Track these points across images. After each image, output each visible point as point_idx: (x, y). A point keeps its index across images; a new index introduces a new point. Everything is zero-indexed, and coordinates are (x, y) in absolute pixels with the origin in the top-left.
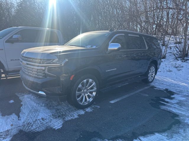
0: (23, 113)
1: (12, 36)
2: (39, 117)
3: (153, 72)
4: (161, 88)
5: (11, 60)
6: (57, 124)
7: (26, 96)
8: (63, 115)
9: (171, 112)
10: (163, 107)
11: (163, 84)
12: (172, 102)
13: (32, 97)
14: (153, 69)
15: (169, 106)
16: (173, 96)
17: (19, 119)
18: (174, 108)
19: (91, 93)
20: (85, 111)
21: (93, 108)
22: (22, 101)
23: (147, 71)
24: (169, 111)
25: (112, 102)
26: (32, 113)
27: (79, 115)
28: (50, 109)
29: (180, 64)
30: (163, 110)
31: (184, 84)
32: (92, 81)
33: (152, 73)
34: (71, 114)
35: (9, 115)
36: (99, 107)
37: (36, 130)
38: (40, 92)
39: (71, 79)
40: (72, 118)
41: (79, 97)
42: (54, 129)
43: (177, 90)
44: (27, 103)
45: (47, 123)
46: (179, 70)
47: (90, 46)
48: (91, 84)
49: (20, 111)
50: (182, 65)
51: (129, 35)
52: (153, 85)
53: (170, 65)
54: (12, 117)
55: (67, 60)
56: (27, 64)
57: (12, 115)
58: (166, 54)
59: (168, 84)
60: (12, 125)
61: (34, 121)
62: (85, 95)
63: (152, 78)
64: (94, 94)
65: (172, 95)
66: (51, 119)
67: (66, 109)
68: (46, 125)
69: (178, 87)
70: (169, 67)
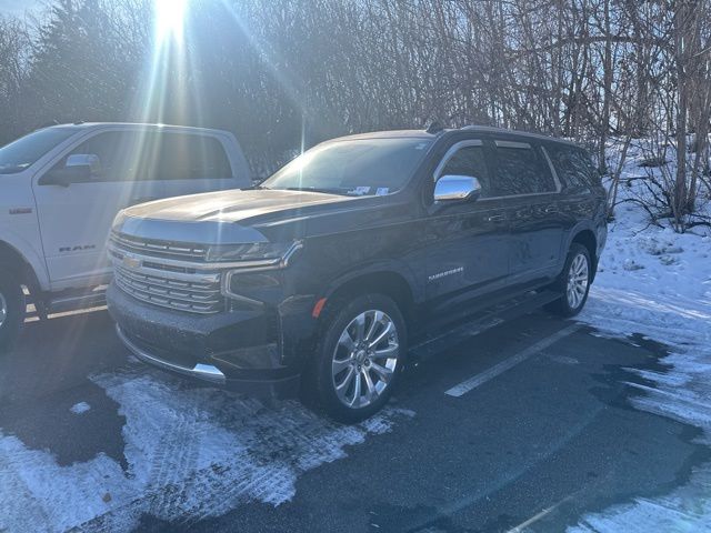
0: (137, 449)
1: (63, 161)
2: (204, 463)
3: (581, 274)
4: (617, 331)
5: (61, 250)
6: (276, 486)
7: (129, 384)
8: (286, 449)
9: (674, 417)
10: (642, 403)
11: (618, 315)
12: (669, 382)
13: (155, 387)
14: (581, 262)
15: (663, 398)
16: (666, 361)
17: (127, 475)
18: (681, 405)
19: (381, 361)
20: (364, 430)
21: (391, 419)
22: (118, 406)
23: (562, 273)
24: (664, 414)
25: (456, 392)
26: (171, 447)
27: (346, 448)
28: (235, 430)
29: (669, 241)
30: (644, 412)
31: (694, 313)
32: (384, 318)
33: (579, 279)
34: (315, 444)
35: (86, 461)
36: (412, 413)
37: (203, 510)
39: (316, 313)
40: (322, 458)
41: (339, 379)
42: (270, 505)
43: (675, 335)
44: (143, 410)
45: (235, 483)
46: (669, 263)
47: (367, 189)
48: (380, 328)
49: (124, 444)
50: (675, 246)
51: (497, 143)
52: (586, 320)
53: (634, 246)
54: (100, 468)
55: (298, 245)
56: (146, 264)
57: (96, 460)
58: (614, 204)
59: (637, 317)
60: (107, 499)
61: (186, 480)
62: (359, 370)
63: (581, 297)
64: (392, 364)
65: (661, 357)
66: (248, 465)
67: (292, 427)
68: (235, 492)
69: (676, 325)
70: (632, 254)
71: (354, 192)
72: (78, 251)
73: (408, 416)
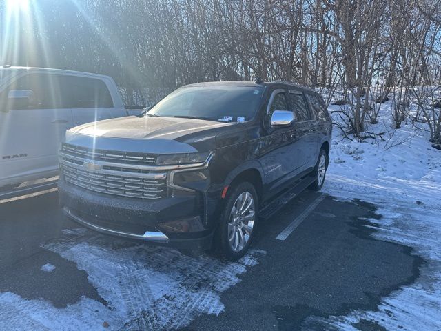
0: (106, 291)
2: (157, 295)
3: (322, 166)
4: (346, 198)
6: (210, 303)
7: (74, 249)
8: (204, 280)
10: (378, 236)
11: (341, 189)
12: (385, 224)
14: (323, 159)
15: (386, 233)
16: (377, 212)
17: (109, 308)
18: (396, 236)
19: (246, 222)
20: (243, 264)
22: (75, 264)
23: (317, 166)
25: (282, 237)
26: (129, 288)
27: (239, 276)
29: (356, 147)
30: (380, 241)
31: (378, 186)
32: (250, 197)
34: (219, 276)
36: (265, 252)
37: (174, 324)
39: (224, 196)
40: (228, 283)
41: (231, 234)
42: (214, 315)
43: (374, 199)
45: (184, 304)
46: (357, 159)
47: (231, 118)
48: (247, 203)
49: (95, 289)
50: (360, 149)
52: (326, 192)
54: (88, 306)
55: (213, 154)
56: (105, 167)
59: (351, 189)
60: (106, 325)
61: (152, 307)
63: (322, 180)
64: (251, 223)
65: (374, 211)
66: (186, 293)
68: (188, 310)
69: (372, 193)
70: (338, 154)
71: (223, 120)
72: (16, 158)
73: (263, 254)
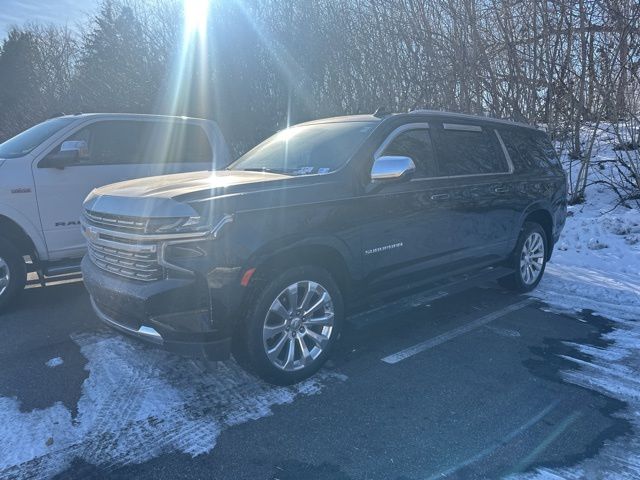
0: (90, 400)
1: (59, 146)
2: (142, 416)
3: (536, 252)
4: (568, 307)
5: (57, 224)
6: (199, 439)
7: (102, 343)
8: (219, 406)
9: (600, 391)
10: (573, 376)
12: (606, 357)
13: (123, 346)
14: (536, 240)
15: (594, 372)
16: (608, 336)
17: (74, 422)
18: (611, 380)
19: (317, 328)
20: (296, 391)
21: (323, 382)
22: (87, 361)
23: (514, 251)
24: (592, 388)
25: (391, 360)
26: (119, 401)
27: (274, 408)
28: (179, 387)
29: (634, 221)
30: (572, 385)
32: (318, 288)
33: (534, 256)
34: (247, 402)
35: (43, 409)
36: (344, 378)
37: (127, 457)
38: (144, 330)
39: (244, 283)
40: (249, 415)
41: (272, 343)
42: (189, 455)
43: (625, 312)
44: (106, 366)
45: (164, 434)
46: (633, 243)
47: (311, 169)
48: (315, 298)
49: (81, 395)
51: (446, 126)
52: (540, 296)
53: (600, 227)
54: (54, 415)
55: (228, 219)
56: (102, 236)
57: (52, 408)
58: (585, 186)
59: (592, 293)
60: (50, 442)
61: (122, 429)
62: (294, 336)
63: (535, 274)
64: (327, 331)
65: (605, 332)
66: (181, 419)
67: (231, 387)
68: (162, 442)
69: (629, 302)
70: (597, 233)
71: (299, 172)
72: (72, 225)
73: (340, 380)
